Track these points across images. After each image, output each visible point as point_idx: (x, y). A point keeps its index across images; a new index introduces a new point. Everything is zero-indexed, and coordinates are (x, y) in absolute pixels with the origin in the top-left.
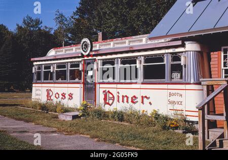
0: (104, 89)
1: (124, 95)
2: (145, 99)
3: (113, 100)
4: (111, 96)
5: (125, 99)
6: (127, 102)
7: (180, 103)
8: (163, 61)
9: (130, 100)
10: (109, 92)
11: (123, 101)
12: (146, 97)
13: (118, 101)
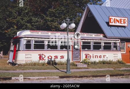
0: (86, 53)
1: (96, 55)
2: (105, 56)
3: (91, 57)
4: (89, 56)
5: (96, 57)
6: (97, 57)
7: (117, 57)
8: (111, 44)
9: (99, 57)
10: (88, 54)
11: (95, 57)
12: (105, 55)
13: (93, 57)
